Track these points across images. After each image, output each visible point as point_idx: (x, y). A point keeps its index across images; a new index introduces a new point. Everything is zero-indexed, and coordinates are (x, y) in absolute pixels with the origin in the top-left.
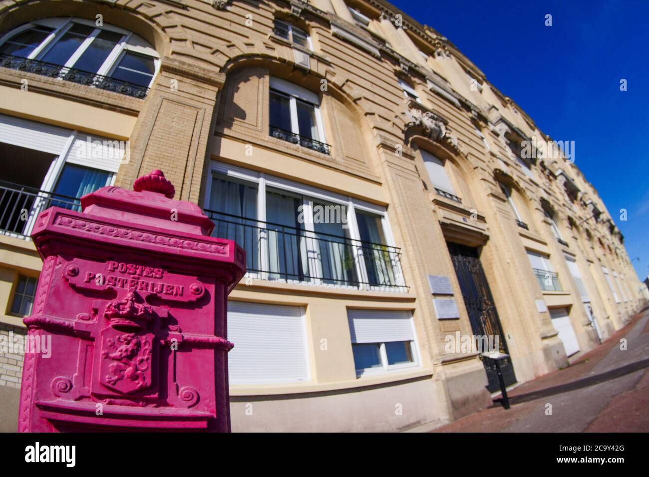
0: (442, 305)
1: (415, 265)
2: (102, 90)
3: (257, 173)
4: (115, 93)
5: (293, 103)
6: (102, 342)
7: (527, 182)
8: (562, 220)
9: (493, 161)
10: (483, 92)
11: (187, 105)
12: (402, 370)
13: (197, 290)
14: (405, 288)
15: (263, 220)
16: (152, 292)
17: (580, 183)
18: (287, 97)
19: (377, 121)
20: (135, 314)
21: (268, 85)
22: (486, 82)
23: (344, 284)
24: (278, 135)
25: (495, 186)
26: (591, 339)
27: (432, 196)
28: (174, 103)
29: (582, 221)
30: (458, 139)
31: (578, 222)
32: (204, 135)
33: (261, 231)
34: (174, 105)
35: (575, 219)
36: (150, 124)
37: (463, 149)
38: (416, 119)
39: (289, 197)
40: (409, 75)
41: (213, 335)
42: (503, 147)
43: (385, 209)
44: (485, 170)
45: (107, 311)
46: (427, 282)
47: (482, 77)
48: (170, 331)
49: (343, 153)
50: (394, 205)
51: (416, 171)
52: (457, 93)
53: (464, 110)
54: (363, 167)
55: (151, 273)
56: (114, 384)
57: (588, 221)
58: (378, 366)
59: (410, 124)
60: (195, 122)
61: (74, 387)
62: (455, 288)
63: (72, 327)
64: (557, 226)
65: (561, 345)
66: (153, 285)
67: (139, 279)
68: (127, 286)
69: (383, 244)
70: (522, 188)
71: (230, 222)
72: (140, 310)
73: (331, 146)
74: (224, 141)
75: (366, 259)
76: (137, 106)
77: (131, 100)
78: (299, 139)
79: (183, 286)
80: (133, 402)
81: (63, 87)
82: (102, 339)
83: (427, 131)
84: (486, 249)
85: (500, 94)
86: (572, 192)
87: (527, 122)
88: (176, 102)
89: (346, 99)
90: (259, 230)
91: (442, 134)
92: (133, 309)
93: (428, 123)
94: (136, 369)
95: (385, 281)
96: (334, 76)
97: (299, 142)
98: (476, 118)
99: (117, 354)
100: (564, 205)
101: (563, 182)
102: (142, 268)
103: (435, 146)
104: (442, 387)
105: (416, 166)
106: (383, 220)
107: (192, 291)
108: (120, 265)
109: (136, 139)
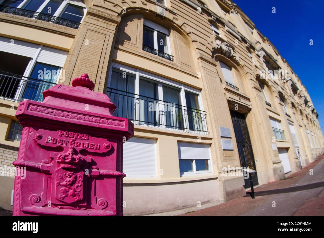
0: (225, 142)
1: (213, 121)
2: (56, 24)
3: (136, 69)
4: (63, 26)
5: (155, 34)
6: (56, 176)
7: (272, 82)
8: (289, 103)
9: (256, 70)
10: (253, 33)
11: (100, 33)
12: (203, 174)
13: (107, 146)
14: (207, 133)
15: (137, 94)
16: (83, 148)
17: (299, 85)
18: (152, 30)
19: (199, 45)
20: (74, 162)
21: (143, 24)
22: (255, 29)
23: (177, 129)
24: (147, 50)
25: (257, 83)
26: (297, 166)
27: (224, 86)
28: (94, 31)
29: (298, 105)
30: (239, 57)
31: (296, 105)
32: (109, 48)
33: (136, 100)
34: (93, 33)
35: (295, 104)
36: (81, 43)
37: (242, 63)
38: (219, 45)
39: (151, 82)
40: (216, 22)
41: (116, 171)
42: (262, 63)
43: (200, 91)
44: (252, 75)
45: (58, 159)
46: (219, 130)
47: (253, 26)
48: (93, 169)
49: (180, 61)
50: (204, 89)
51: (217, 73)
52: (240, 33)
53: (243, 42)
54: (190, 69)
55: (82, 137)
56: (63, 199)
57: (301, 105)
58: (191, 171)
59: (215, 48)
60: (104, 42)
61: (42, 200)
62: (233, 135)
63: (40, 168)
64: (286, 106)
65: (282, 167)
66: (83, 144)
67: (75, 140)
68: (69, 145)
69: (198, 109)
70: (270, 85)
71: (120, 94)
72: (76, 160)
73: (174, 57)
74: (119, 52)
75: (189, 116)
76: (74, 33)
77: (71, 29)
78: (158, 52)
79: (99, 144)
80: (73, 208)
81: (35, 23)
82: (56, 175)
83: (224, 52)
84: (249, 115)
85: (262, 35)
86: (295, 89)
87: (275, 51)
88: (95, 31)
89: (183, 33)
90: (135, 99)
91: (231, 54)
92: (73, 159)
93: (225, 48)
94: (75, 191)
95: (197, 128)
96: (177, 20)
97: (158, 54)
98: (249, 47)
99: (64, 183)
100: (290, 96)
101: (291, 84)
102: (77, 134)
103: (227, 60)
104: (222, 184)
105: (217, 70)
106: (198, 96)
107: (105, 147)
108: (65, 132)
109: (73, 50)
